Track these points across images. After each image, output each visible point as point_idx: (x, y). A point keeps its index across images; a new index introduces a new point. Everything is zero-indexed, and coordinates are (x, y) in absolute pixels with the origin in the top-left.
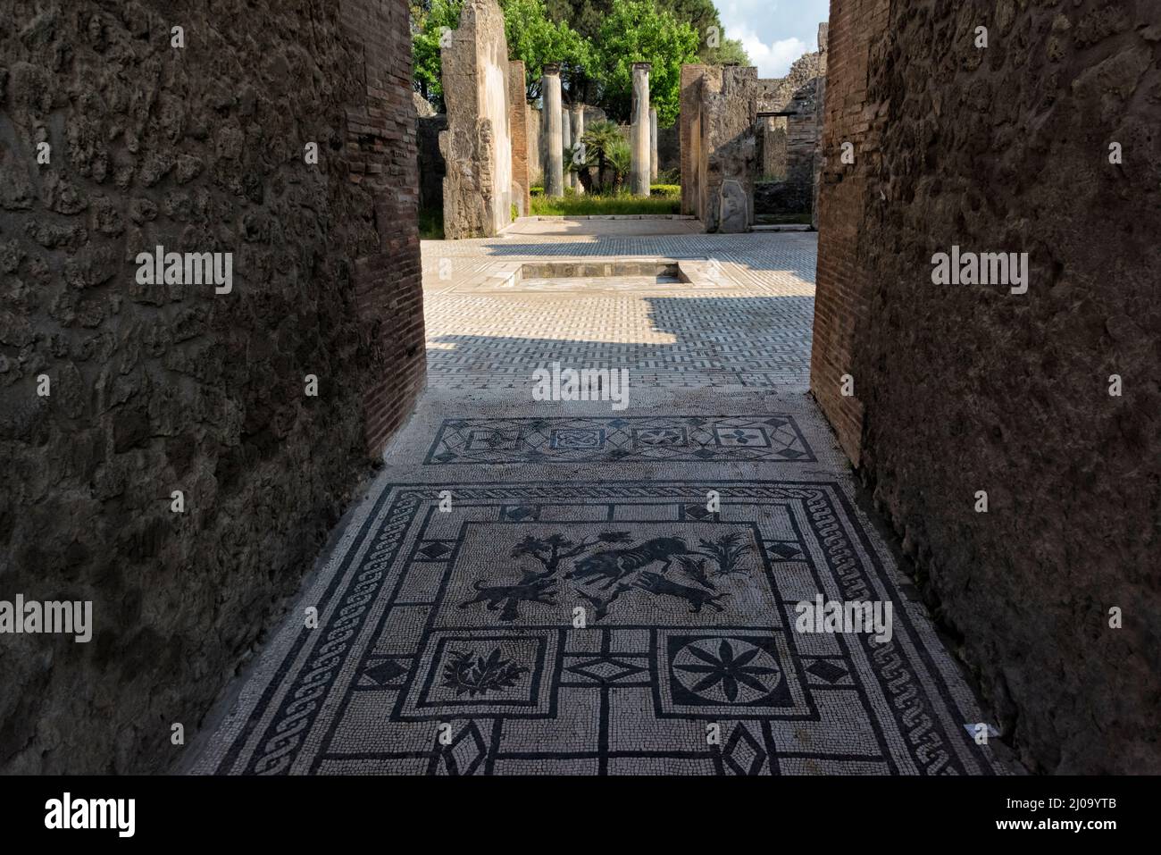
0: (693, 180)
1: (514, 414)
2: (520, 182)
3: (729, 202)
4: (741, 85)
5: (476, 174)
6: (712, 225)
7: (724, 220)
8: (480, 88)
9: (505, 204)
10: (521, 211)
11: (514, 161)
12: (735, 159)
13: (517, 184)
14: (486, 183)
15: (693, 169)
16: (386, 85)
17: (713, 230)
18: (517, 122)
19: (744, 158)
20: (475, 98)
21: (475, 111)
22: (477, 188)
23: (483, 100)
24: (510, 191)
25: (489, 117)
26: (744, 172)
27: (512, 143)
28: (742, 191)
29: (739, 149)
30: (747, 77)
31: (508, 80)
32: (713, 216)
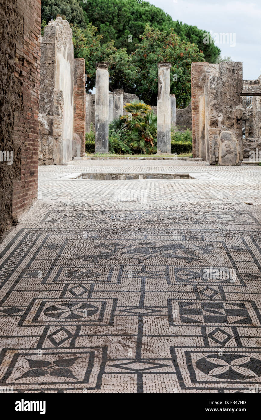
0: (200, 135)
1: (88, 209)
2: (79, 134)
3: (225, 145)
4: (231, 73)
5: (51, 124)
6: (214, 160)
7: (223, 157)
8: (56, 72)
9: (68, 147)
10: (79, 153)
11: (75, 121)
12: (229, 118)
13: (77, 136)
14: (57, 130)
15: (201, 129)
16: (30, 37)
17: (215, 163)
18: (78, 96)
19: (234, 117)
20: (53, 78)
21: (53, 85)
22: (51, 133)
23: (58, 79)
24: (71, 139)
25: (61, 89)
26: (235, 126)
27: (74, 109)
28: (235, 139)
29: (231, 112)
30: (235, 68)
31: (73, 70)
32: (214, 154)
